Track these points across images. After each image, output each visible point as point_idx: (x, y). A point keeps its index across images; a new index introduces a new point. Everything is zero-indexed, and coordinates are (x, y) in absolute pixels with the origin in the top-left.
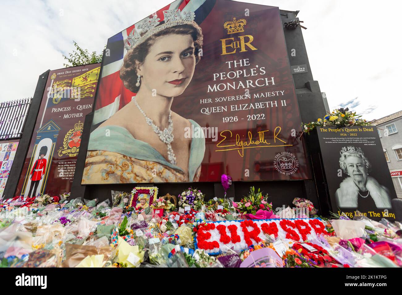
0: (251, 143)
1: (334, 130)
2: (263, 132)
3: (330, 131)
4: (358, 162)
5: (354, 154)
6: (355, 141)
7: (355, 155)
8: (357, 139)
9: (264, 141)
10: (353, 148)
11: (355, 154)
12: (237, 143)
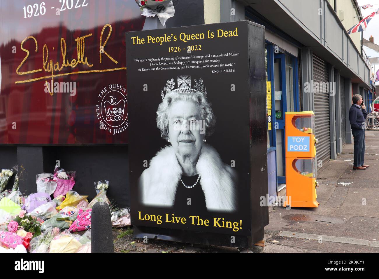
0: (66, 66)
1: (158, 40)
2: (83, 38)
3: (151, 41)
4: (192, 114)
5: (187, 94)
6: (195, 64)
7: (190, 97)
8: (200, 59)
9: (84, 61)
10: (189, 81)
11: (190, 94)
12: (44, 65)
